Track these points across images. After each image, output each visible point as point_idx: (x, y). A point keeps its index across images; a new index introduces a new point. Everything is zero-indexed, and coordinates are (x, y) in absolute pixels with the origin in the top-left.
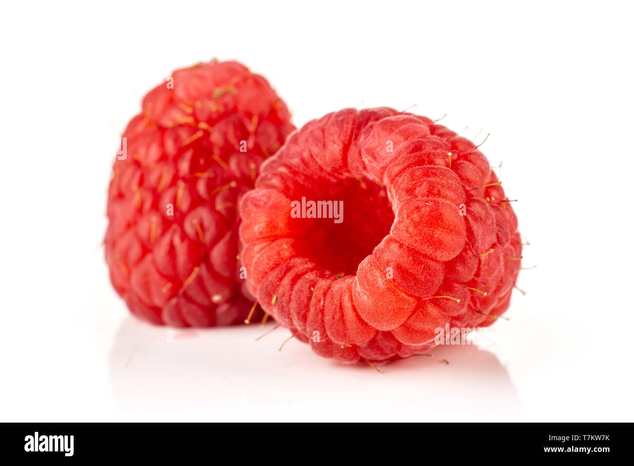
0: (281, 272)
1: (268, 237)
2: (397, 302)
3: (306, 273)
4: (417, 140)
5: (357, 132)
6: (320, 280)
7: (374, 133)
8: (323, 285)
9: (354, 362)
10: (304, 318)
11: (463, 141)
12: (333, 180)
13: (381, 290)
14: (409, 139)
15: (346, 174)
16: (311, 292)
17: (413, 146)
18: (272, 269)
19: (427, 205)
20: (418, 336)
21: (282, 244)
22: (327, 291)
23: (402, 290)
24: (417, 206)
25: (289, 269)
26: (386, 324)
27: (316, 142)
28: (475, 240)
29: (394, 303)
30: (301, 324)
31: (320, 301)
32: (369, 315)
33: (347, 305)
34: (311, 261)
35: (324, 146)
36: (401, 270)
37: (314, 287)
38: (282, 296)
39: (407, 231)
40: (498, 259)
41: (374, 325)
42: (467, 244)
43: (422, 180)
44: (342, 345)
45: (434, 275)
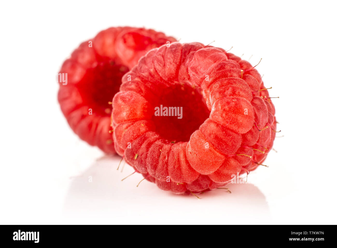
0: (141, 140)
1: (132, 119)
2: (214, 158)
3: (156, 141)
4: (222, 62)
5: (184, 58)
6: (164, 145)
7: (195, 58)
8: (167, 148)
9: (183, 193)
10: (155, 167)
11: (246, 62)
12: (167, 85)
13: (206, 151)
14: (217, 62)
15: (176, 82)
16: (160, 152)
17: (219, 66)
18: (135, 139)
19: (233, 101)
20: (224, 177)
21: (140, 124)
22: (169, 151)
23: (218, 151)
24: (227, 101)
25: (145, 138)
26: (207, 171)
27: (159, 63)
28: (259, 121)
29: (213, 159)
30: (153, 171)
31: (165, 157)
32: (197, 165)
33: (182, 159)
34: (157, 133)
35: (164, 65)
36: (218, 139)
37: (161, 149)
38: (142, 155)
39: (222, 116)
40: (269, 132)
41: (199, 171)
42: (255, 124)
43: (229, 86)
44: (178, 183)
45: (237, 142)
